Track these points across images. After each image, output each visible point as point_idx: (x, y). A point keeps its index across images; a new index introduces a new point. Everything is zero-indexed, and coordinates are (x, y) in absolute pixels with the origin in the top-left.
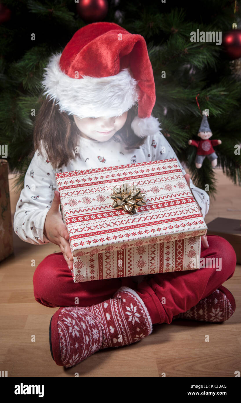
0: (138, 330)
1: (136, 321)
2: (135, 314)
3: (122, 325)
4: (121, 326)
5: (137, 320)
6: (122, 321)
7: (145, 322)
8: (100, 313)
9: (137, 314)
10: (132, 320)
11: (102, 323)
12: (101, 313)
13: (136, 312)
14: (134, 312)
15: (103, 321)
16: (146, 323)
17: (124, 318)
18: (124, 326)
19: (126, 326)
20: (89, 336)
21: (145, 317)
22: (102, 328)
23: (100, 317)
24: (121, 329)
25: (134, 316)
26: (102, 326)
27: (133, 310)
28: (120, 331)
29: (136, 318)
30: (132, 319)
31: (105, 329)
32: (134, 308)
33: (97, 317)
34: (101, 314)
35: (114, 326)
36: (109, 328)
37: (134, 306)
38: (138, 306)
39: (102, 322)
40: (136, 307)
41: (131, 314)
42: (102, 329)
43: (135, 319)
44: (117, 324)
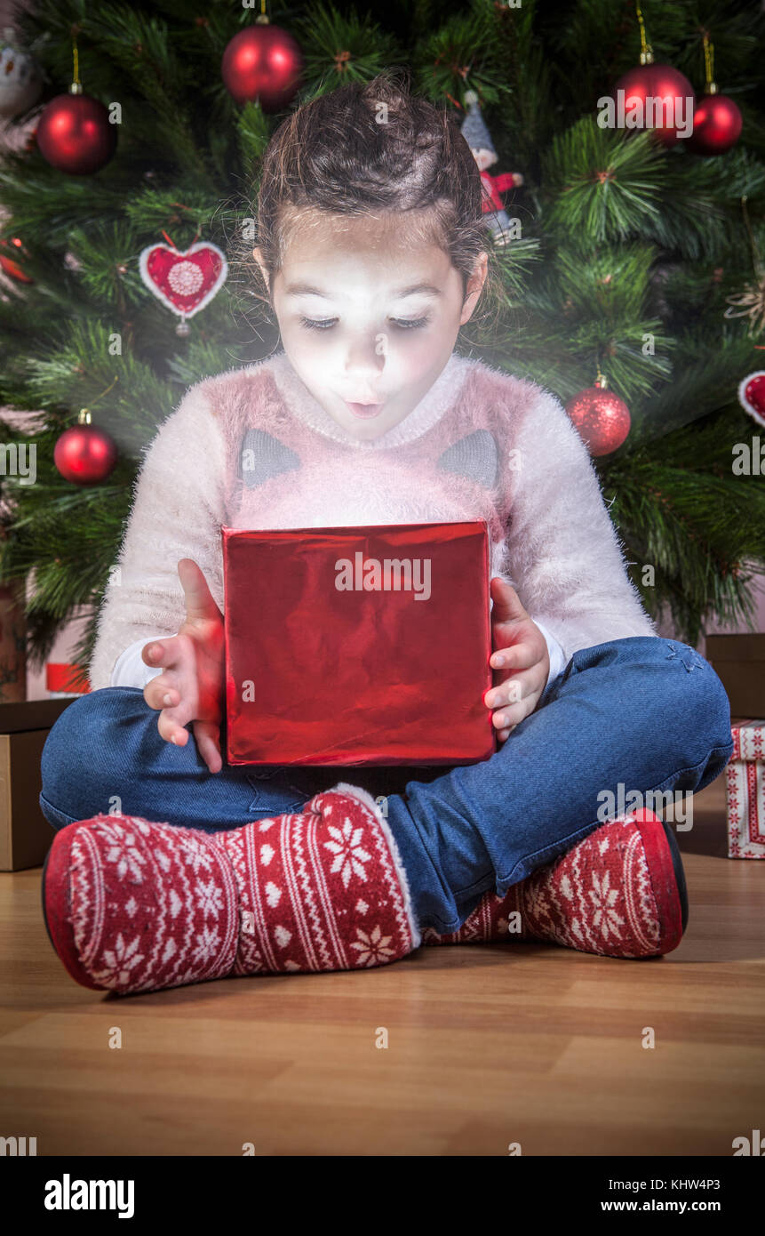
0: (362, 907)
1: (354, 877)
2: (354, 852)
3: (306, 882)
4: (305, 886)
5: (361, 872)
6: (309, 869)
7: (386, 881)
8: (241, 842)
9: (359, 853)
10: (342, 871)
11: (240, 871)
12: (245, 841)
13: (357, 846)
14: (352, 845)
15: (247, 864)
16: (388, 884)
17: (315, 859)
18: (312, 884)
19: (319, 886)
20: (180, 943)
21: (386, 865)
22: (237, 884)
23: (239, 851)
24: (303, 894)
25: (349, 856)
26: (240, 879)
27: (351, 838)
28: (299, 902)
29: (355, 863)
30: (343, 866)
31: (247, 888)
32: (352, 833)
33: (229, 851)
34: (245, 845)
35: (281, 883)
36: (262, 890)
37: (355, 826)
38: (368, 829)
39: (243, 866)
40: (362, 830)
41: (342, 849)
42: (236, 890)
43: (352, 868)
44: (290, 877)
